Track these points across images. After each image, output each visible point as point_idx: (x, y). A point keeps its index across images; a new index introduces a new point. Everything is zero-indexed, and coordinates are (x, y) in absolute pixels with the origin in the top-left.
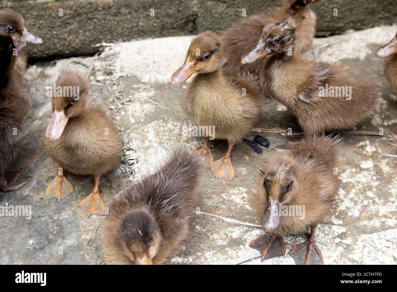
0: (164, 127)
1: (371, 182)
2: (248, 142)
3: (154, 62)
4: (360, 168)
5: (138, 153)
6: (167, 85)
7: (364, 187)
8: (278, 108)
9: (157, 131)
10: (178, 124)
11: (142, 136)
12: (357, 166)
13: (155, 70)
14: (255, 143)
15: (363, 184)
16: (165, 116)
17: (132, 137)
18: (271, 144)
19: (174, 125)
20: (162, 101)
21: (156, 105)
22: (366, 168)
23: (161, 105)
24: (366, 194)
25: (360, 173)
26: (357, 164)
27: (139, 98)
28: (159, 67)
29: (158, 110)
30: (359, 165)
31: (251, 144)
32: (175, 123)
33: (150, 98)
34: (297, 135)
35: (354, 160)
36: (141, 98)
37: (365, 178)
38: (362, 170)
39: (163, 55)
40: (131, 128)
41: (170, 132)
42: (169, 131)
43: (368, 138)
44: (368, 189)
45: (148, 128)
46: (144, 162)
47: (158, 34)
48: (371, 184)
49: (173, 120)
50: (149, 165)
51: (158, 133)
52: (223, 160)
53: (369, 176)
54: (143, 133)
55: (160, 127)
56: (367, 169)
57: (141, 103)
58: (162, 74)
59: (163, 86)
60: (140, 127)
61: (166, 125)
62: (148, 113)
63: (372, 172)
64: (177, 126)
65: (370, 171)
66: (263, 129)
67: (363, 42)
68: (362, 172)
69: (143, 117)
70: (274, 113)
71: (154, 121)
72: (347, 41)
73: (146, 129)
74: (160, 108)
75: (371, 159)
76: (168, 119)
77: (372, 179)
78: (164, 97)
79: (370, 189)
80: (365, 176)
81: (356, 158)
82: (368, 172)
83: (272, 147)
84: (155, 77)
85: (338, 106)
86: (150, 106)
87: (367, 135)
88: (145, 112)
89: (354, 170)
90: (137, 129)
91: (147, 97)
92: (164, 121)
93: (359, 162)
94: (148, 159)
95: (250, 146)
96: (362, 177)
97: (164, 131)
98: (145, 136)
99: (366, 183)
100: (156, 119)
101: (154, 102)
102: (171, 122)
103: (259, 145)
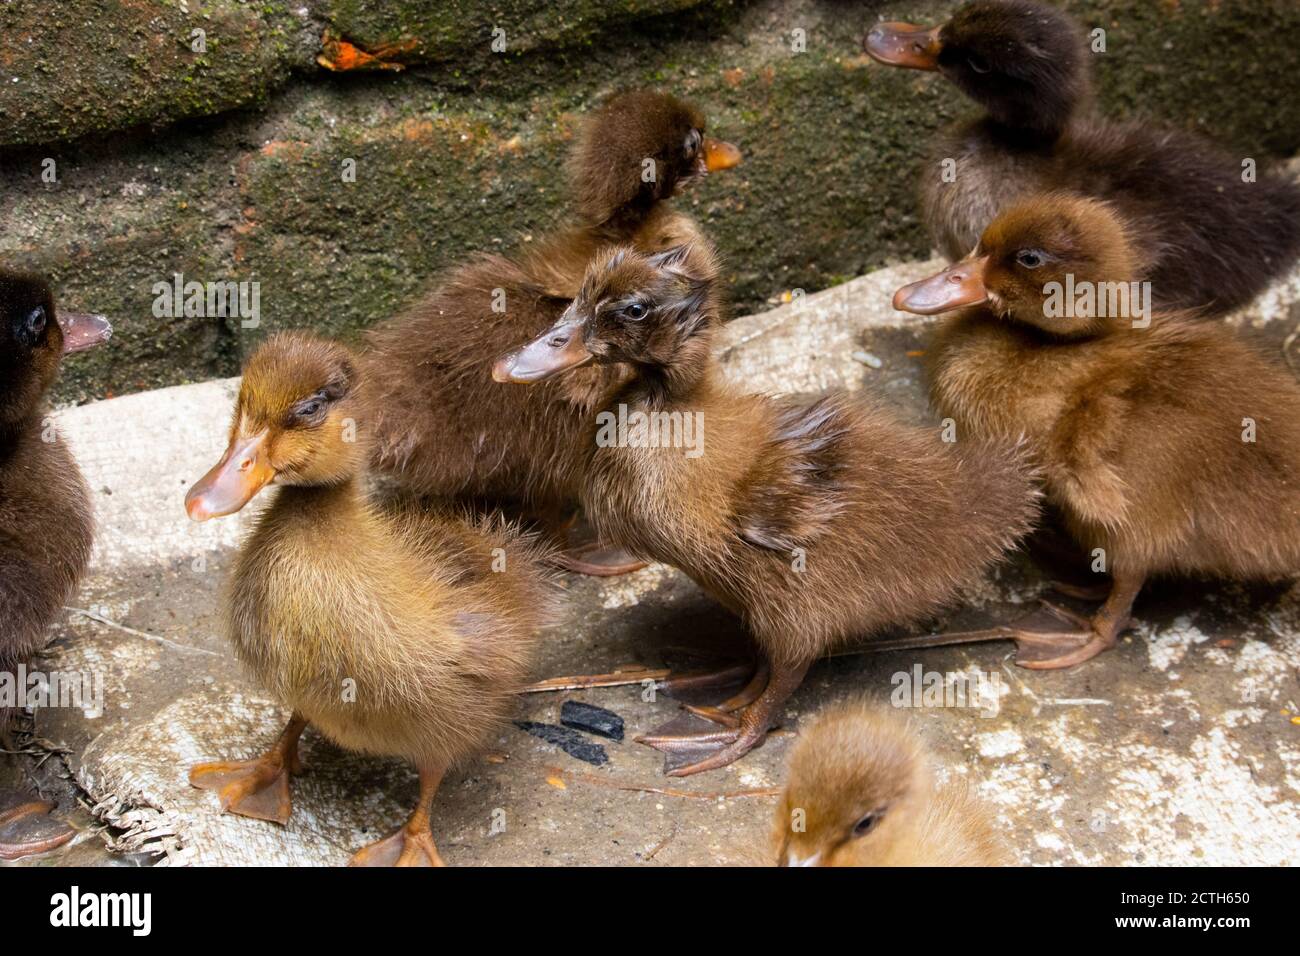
0: (219, 716)
1: (1038, 801)
2: (540, 731)
3: (108, 492)
4: (981, 759)
5: (169, 813)
6: (171, 569)
7: (1017, 821)
8: (604, 600)
9: (200, 733)
10: (266, 702)
11: (150, 755)
12: (969, 754)
13: (115, 518)
14: (567, 729)
15: (1010, 811)
16: (209, 680)
17: (112, 768)
18: (628, 725)
19: (250, 706)
20: (175, 628)
21: (159, 644)
22: (1001, 754)
23: (177, 642)
24: (1034, 843)
25: (987, 775)
26: (967, 746)
27: (88, 626)
28: (125, 509)
29: (172, 661)
30: (974, 750)
31: (557, 736)
32: (255, 700)
33: (126, 622)
34: (713, 683)
35: (953, 736)
36: (94, 625)
37: (1013, 791)
38: (990, 763)
39: (133, 460)
40: (93, 737)
41: (249, 731)
42: (243, 727)
43: (972, 656)
44: (1035, 824)
45: (161, 727)
46: (205, 842)
47: (98, 385)
48: (1040, 807)
49: (241, 689)
50: (224, 852)
51: (206, 738)
52: (403, 840)
53: (1024, 781)
54: (148, 745)
55: (207, 717)
56: (1009, 760)
57: (101, 644)
58: (142, 532)
59: (159, 576)
60: (128, 730)
61: (224, 708)
62: (136, 676)
63: (1030, 766)
64: (263, 708)
65: (1022, 764)
66: (582, 678)
67: (840, 329)
68: (995, 773)
69: (124, 695)
70: (596, 617)
71: (172, 699)
72: (785, 332)
73: (157, 733)
74: (175, 653)
75: (1007, 724)
76: (223, 689)
77: (1038, 790)
78: (179, 614)
79: (1044, 824)
80: (1010, 785)
81: (956, 725)
82: (1016, 768)
83: (634, 736)
84: (120, 547)
85: (892, 536)
86: (139, 652)
87: (964, 645)
88: (126, 674)
89: (962, 769)
90: (120, 737)
91: (115, 620)
92: (213, 698)
93: (971, 739)
94: (214, 830)
95: (553, 742)
96: (998, 788)
97: (228, 730)
98: (165, 754)
99: (1020, 807)
100: (180, 694)
101: (148, 637)
102: (238, 698)
103: (585, 735)
